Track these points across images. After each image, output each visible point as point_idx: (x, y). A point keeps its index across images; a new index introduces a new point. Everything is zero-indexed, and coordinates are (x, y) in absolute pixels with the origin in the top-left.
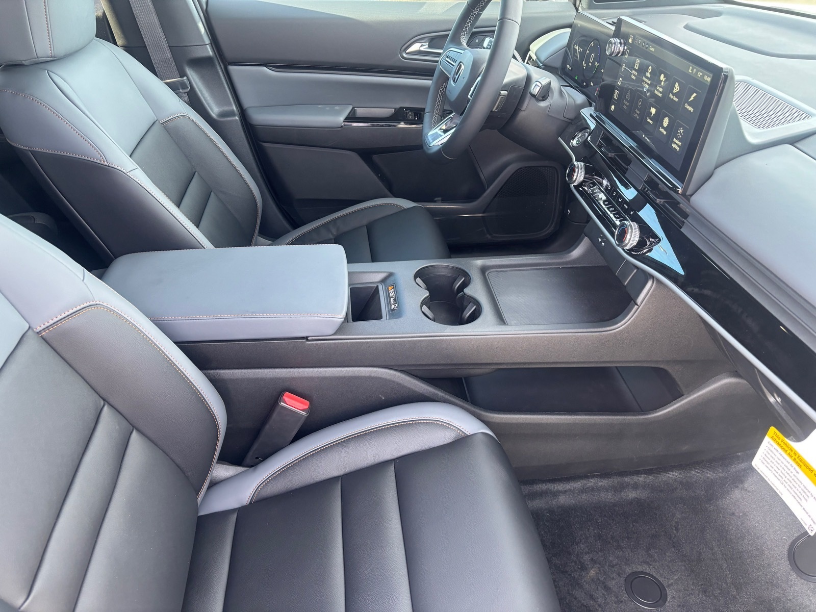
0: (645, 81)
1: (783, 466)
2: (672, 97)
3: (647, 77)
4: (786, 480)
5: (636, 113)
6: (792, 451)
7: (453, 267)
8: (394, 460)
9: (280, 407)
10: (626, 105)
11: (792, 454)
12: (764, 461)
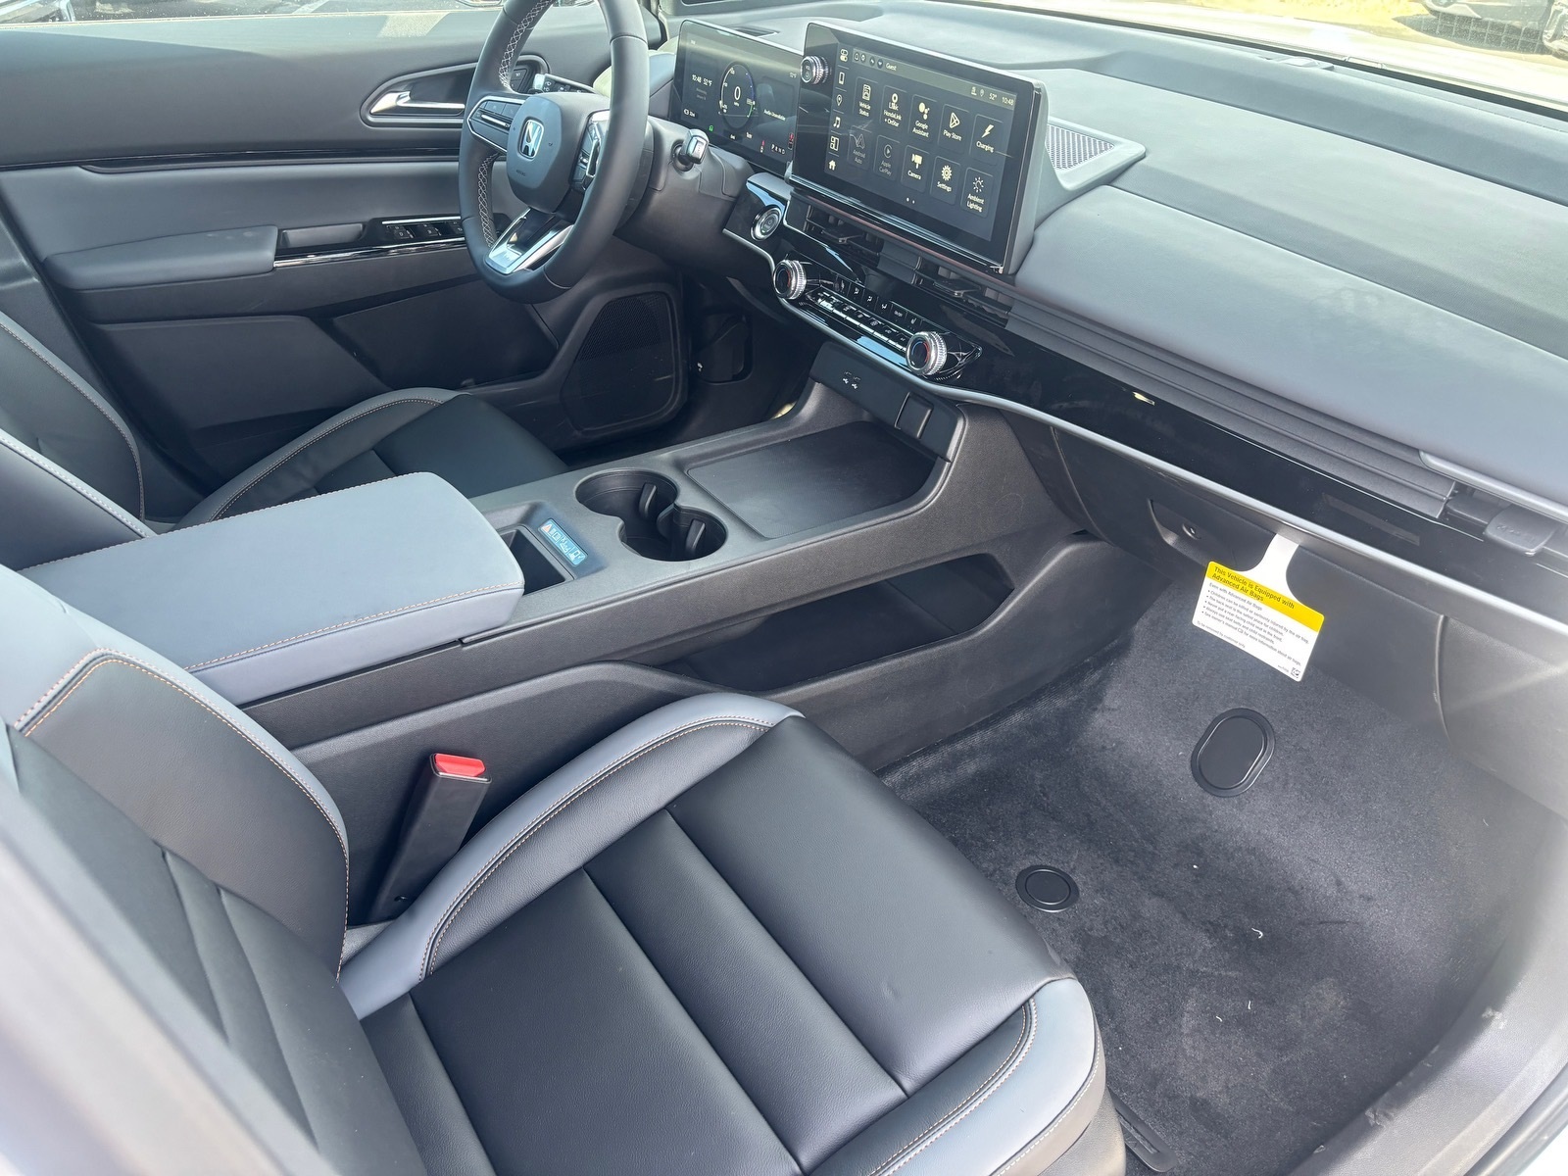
0: (888, 117)
1: (1237, 608)
2: (948, 135)
3: (891, 111)
4: (1246, 625)
5: (884, 168)
6: (1245, 583)
7: (632, 473)
8: (667, 808)
9: (439, 781)
10: (859, 158)
11: (1247, 587)
12: (1208, 612)
